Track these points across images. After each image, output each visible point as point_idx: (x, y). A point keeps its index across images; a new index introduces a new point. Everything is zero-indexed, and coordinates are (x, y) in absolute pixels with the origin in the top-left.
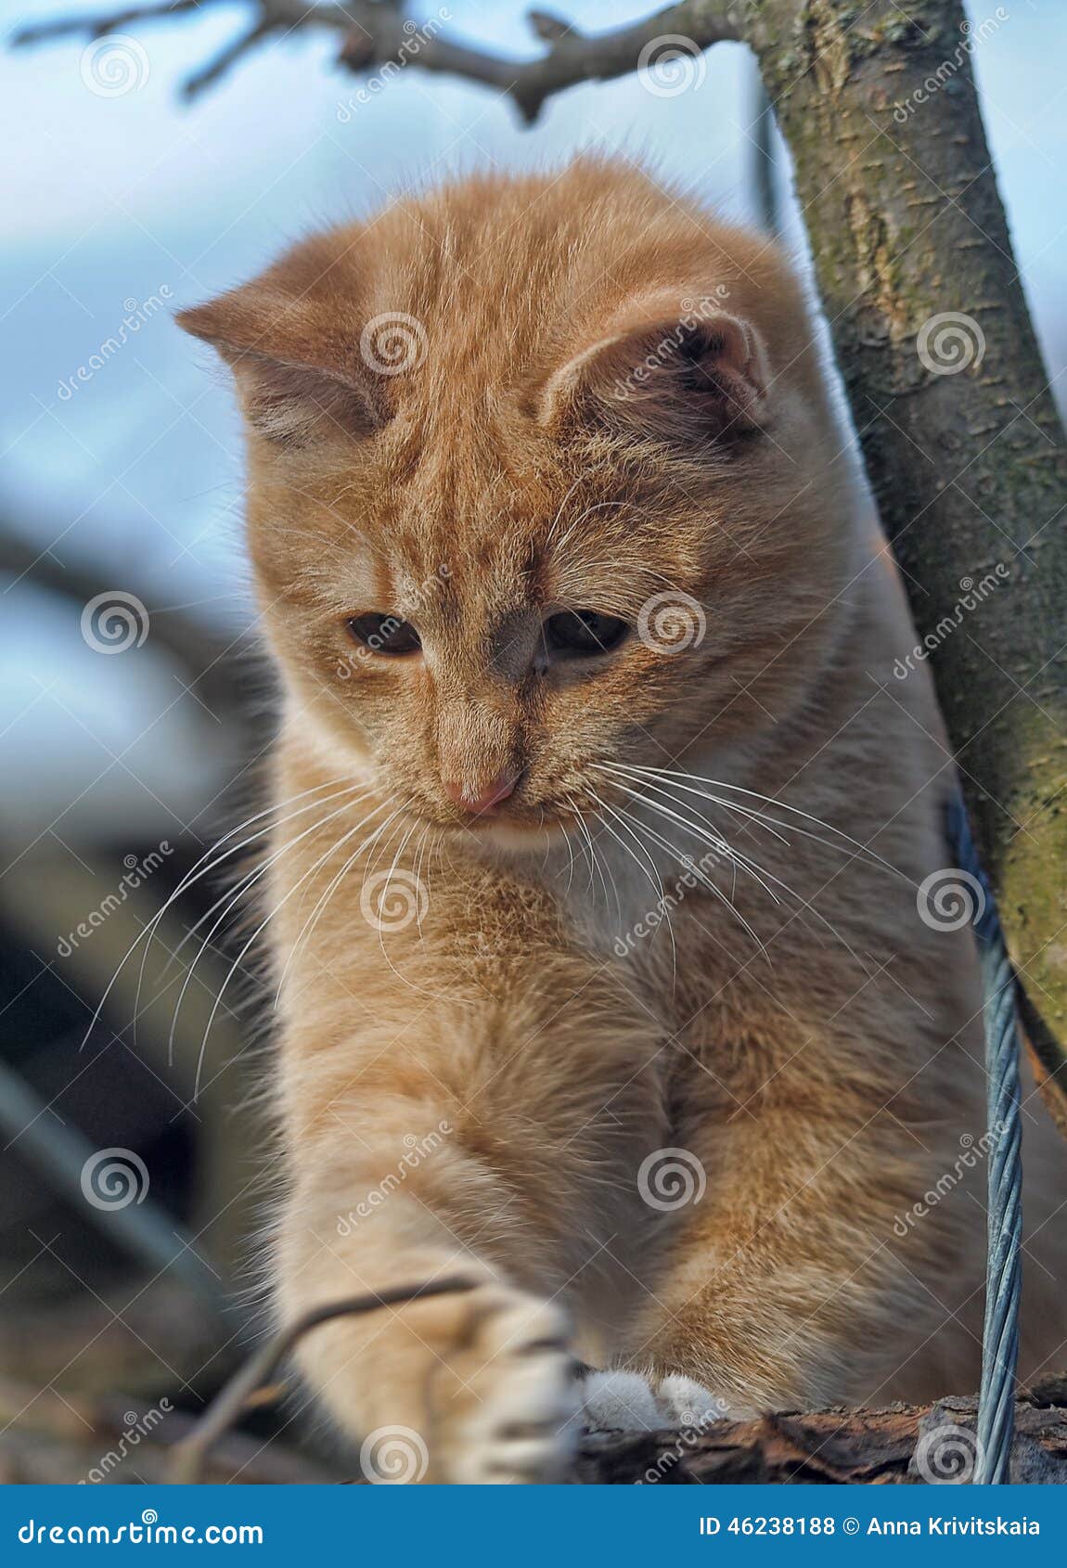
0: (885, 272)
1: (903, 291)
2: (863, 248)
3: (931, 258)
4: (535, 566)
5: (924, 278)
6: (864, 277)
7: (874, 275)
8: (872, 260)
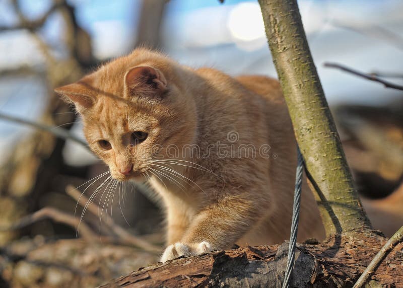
0: (277, 29)
1: (280, 33)
2: (272, 25)
3: (285, 26)
4: (125, 124)
5: (284, 30)
6: (273, 30)
7: (275, 30)
8: (274, 27)
